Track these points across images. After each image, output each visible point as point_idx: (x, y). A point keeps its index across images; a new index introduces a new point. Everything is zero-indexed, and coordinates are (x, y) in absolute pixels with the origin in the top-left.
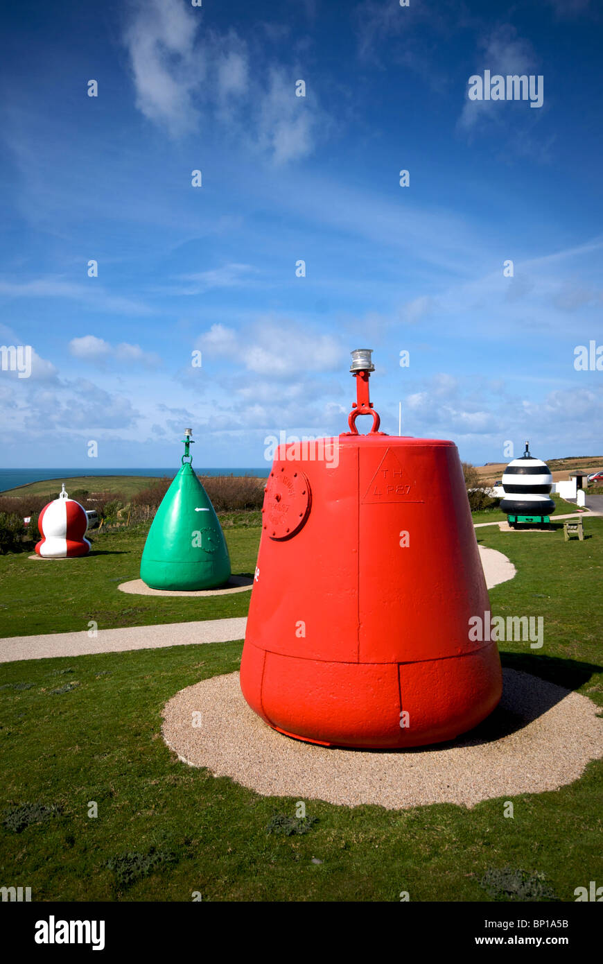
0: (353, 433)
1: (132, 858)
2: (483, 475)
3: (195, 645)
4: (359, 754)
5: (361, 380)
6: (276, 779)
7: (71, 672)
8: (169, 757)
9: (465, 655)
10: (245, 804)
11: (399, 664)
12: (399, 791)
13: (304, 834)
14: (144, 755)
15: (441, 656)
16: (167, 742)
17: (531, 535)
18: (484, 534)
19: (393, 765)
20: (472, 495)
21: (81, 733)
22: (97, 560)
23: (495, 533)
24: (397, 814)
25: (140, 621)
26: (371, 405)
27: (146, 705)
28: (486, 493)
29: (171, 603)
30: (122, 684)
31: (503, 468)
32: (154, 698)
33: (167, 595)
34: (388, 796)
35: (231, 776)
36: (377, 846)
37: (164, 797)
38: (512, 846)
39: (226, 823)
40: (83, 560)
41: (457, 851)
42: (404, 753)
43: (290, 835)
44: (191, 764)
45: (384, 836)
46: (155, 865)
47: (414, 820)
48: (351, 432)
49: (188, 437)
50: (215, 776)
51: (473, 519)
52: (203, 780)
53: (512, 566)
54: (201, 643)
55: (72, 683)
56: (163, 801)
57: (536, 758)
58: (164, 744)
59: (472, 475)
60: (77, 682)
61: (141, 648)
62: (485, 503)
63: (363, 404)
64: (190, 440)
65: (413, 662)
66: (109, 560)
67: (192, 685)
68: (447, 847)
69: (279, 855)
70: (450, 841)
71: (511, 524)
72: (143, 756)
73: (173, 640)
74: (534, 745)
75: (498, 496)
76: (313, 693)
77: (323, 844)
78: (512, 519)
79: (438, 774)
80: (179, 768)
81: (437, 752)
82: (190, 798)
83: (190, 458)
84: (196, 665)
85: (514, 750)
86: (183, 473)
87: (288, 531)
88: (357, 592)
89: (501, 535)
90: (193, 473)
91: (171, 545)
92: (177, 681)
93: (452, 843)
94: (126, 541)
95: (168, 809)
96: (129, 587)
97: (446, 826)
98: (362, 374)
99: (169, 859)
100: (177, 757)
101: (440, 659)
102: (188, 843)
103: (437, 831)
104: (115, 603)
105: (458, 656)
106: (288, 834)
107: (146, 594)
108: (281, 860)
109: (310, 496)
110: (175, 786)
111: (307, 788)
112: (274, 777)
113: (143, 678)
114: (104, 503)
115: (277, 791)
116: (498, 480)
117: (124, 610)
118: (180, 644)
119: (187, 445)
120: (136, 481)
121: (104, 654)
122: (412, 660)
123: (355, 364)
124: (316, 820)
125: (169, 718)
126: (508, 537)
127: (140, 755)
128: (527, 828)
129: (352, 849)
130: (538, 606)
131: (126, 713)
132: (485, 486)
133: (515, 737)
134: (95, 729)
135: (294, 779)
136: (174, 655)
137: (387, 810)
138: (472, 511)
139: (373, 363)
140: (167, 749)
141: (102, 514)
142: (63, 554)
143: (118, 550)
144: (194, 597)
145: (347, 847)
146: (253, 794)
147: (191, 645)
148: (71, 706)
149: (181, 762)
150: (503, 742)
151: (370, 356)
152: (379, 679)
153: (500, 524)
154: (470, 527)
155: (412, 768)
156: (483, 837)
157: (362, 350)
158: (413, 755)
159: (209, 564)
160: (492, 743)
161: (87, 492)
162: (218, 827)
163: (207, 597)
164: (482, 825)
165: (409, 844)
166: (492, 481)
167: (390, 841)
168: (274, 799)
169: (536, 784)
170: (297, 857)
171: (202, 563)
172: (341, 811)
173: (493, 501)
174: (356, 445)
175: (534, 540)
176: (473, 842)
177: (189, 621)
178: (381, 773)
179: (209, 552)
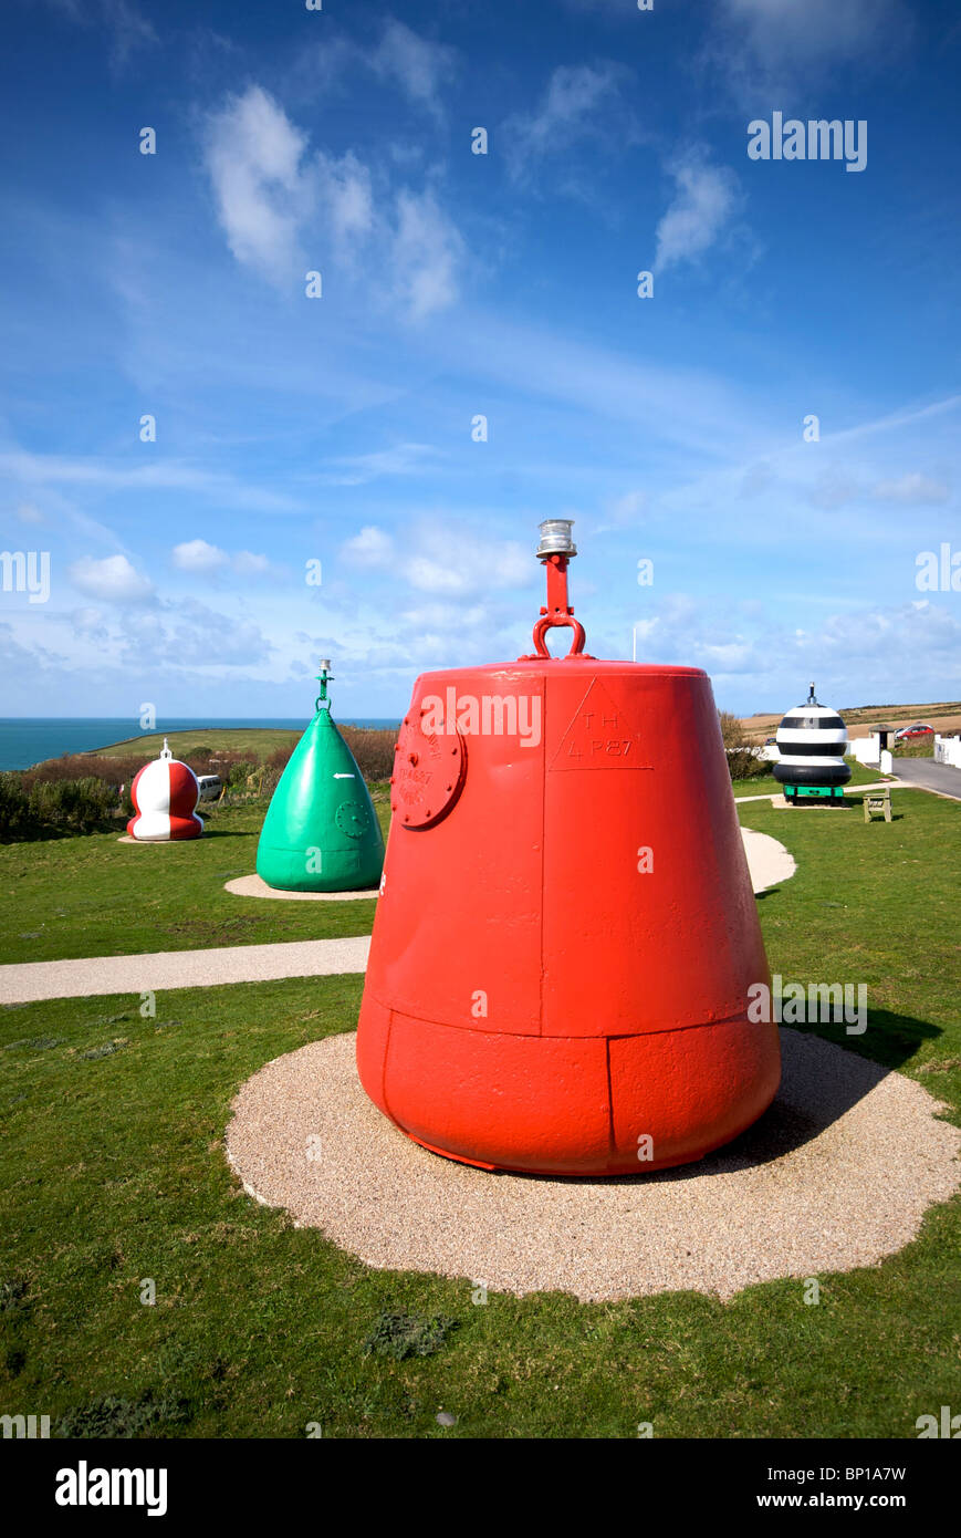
0: (541, 655)
1: (112, 1407)
2: (750, 730)
3: (318, 977)
4: (542, 1184)
5: (555, 569)
6: (396, 1234)
7: (125, 1019)
8: (227, 1186)
9: (719, 1022)
10: (338, 1284)
11: (609, 1038)
12: (604, 1261)
13: (430, 1354)
14: (188, 1180)
15: (679, 1025)
16: (231, 1157)
17: (816, 814)
18: (751, 812)
19: (596, 1208)
20: (733, 758)
21: (96, 1138)
22: (211, 844)
23: (765, 811)
24: (597, 1312)
25: (248, 938)
26: (570, 611)
27: (211, 1087)
28: (753, 754)
29: (296, 910)
30: (188, 1046)
31: (779, 720)
32: (225, 1074)
33: (292, 898)
34: (584, 1273)
35: (322, 1227)
36: (557, 1387)
37: (199, 1270)
38: (802, 1393)
39: (298, 1326)
40: (192, 844)
41: (700, 1402)
42: (616, 1184)
43: (403, 1359)
44: (262, 1200)
45: (571, 1366)
46: (146, 1427)
47: (627, 1329)
48: (536, 653)
49: (325, 672)
50: (297, 1225)
51: (733, 792)
52: (273, 1234)
53: (790, 858)
54: (329, 973)
55: (116, 1041)
56: (196, 1278)
57: (837, 1198)
58: (223, 1161)
59: (733, 730)
60: (125, 1040)
61: (240, 980)
62: (752, 768)
63: (557, 610)
64: (328, 676)
65: (633, 1035)
66: (227, 845)
67: (290, 1051)
68: (683, 1391)
69: (378, 1403)
70: (687, 1377)
71: (789, 798)
72: (185, 1184)
73: (289, 967)
74: (834, 1172)
75: (770, 758)
76: (464, 1083)
77: (461, 1379)
78: (791, 791)
79: (671, 1226)
80: (241, 1207)
81: (671, 1183)
82: (246, 1270)
83: (328, 702)
84: (305, 1015)
85: (801, 1180)
86: (317, 723)
87: (428, 815)
88: (539, 918)
89: (775, 814)
90: (332, 724)
91: (300, 827)
92: (269, 1045)
93: (693, 1384)
94: (256, 817)
95: (202, 1294)
96: (241, 887)
97: (682, 1342)
98: (556, 559)
99: (173, 1416)
100: (240, 1186)
101: (677, 1030)
102: (219, 1374)
103: (666, 1351)
104: (217, 910)
105: (708, 1025)
106: (399, 1357)
107: (262, 896)
108: (381, 1414)
109: (465, 756)
110: (225, 1245)
111: (448, 1253)
112: (395, 1229)
113: (221, 1036)
114: (230, 765)
115: (396, 1258)
116: (769, 736)
117: (228, 919)
118: (297, 975)
119: (324, 683)
120: (278, 735)
121: (183, 989)
122: (631, 1033)
123: (544, 544)
124: (455, 1324)
125: (242, 1113)
126: (784, 817)
127: (181, 1183)
128: (827, 1349)
129: (512, 1393)
130: (829, 920)
131: (176, 1102)
132: (752, 745)
133: (801, 1154)
134: (120, 1130)
135: (428, 1234)
136: (283, 993)
137: (581, 1302)
138: (733, 779)
139: (573, 541)
140: (226, 1171)
141: (228, 780)
142: (165, 835)
143: (242, 830)
144: (331, 902)
145: (503, 1386)
146: (354, 1264)
147: (313, 977)
148: (98, 1085)
149: (247, 1197)
150: (781, 1164)
151: (569, 531)
152: (574, 1064)
153: (773, 797)
154: (730, 802)
155: (628, 1214)
156: (749, 1371)
157: (557, 521)
158: (631, 1187)
159: (354, 855)
160: (763, 1166)
161: (209, 751)
162: (281, 1336)
163: (349, 901)
164: (747, 1341)
165: (615, 1385)
166: (762, 738)
167: (580, 1376)
168: (389, 1275)
169: (841, 1250)
170: (412, 1406)
171: (343, 853)
172: (500, 1304)
173: (763, 766)
174: (541, 673)
175: (820, 820)
176: (731, 1382)
177: (317, 939)
178: (575, 1225)
179: (354, 837)
